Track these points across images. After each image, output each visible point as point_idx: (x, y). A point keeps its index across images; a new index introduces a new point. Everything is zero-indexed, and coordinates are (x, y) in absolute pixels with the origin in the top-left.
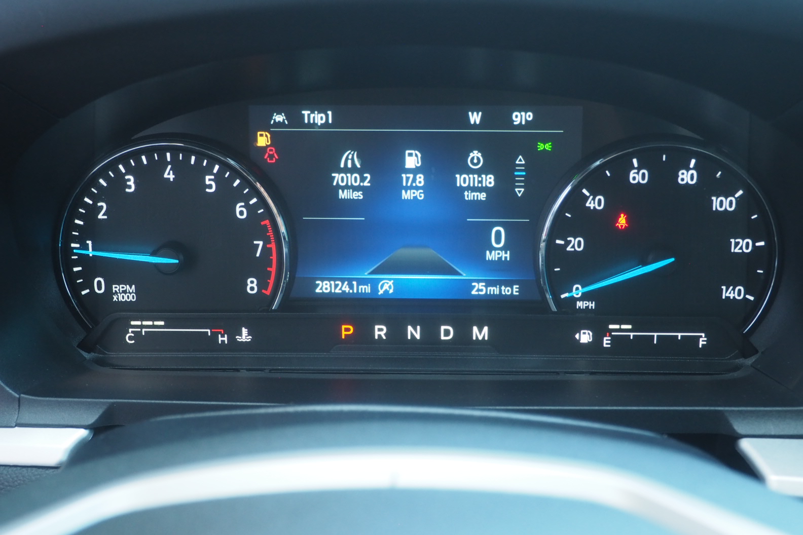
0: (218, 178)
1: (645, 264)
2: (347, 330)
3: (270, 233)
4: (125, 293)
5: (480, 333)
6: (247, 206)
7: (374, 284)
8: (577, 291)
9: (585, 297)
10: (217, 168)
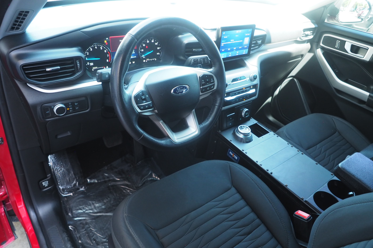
0: (102, 47)
1: (150, 52)
3: (109, 53)
4: (92, 64)
5: (134, 62)
6: (106, 50)
8: (143, 56)
9: (144, 56)
10: (102, 46)
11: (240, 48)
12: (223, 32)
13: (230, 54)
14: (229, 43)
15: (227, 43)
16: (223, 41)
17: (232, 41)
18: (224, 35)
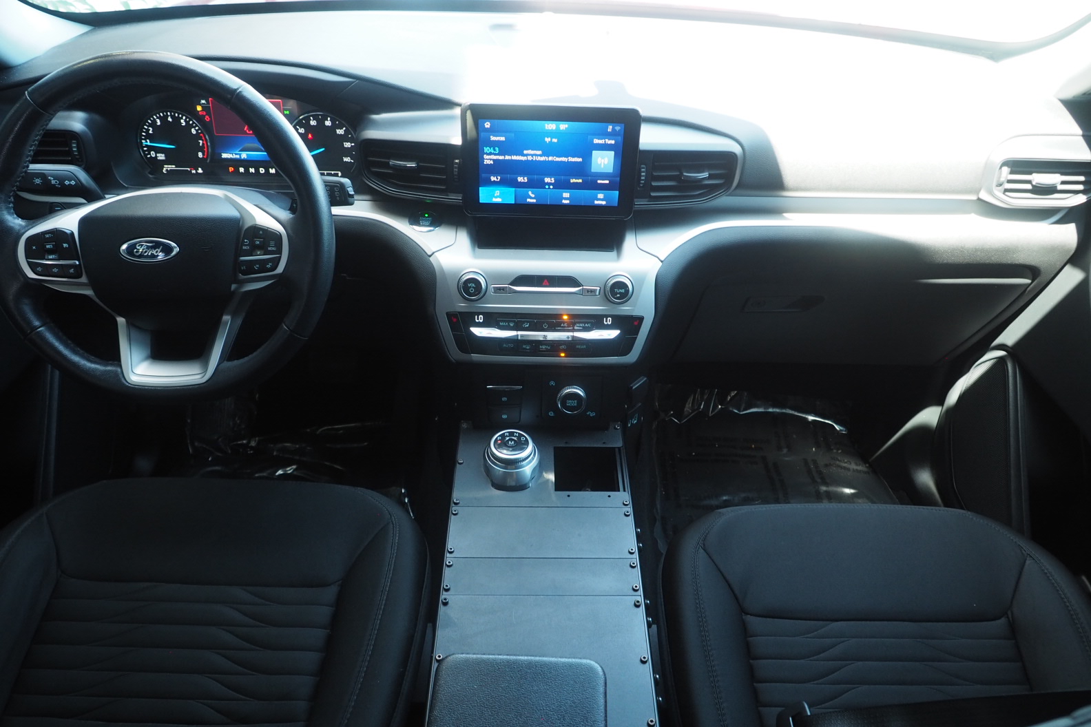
0: (185, 121)
2: (231, 169)
3: (204, 139)
4: (161, 157)
5: (272, 171)
6: (195, 130)
7: (240, 155)
10: (184, 118)
11: (573, 181)
12: (480, 121)
13: (533, 196)
14: (514, 158)
15: (507, 157)
16: (486, 150)
17: (532, 155)
18: (492, 131)
